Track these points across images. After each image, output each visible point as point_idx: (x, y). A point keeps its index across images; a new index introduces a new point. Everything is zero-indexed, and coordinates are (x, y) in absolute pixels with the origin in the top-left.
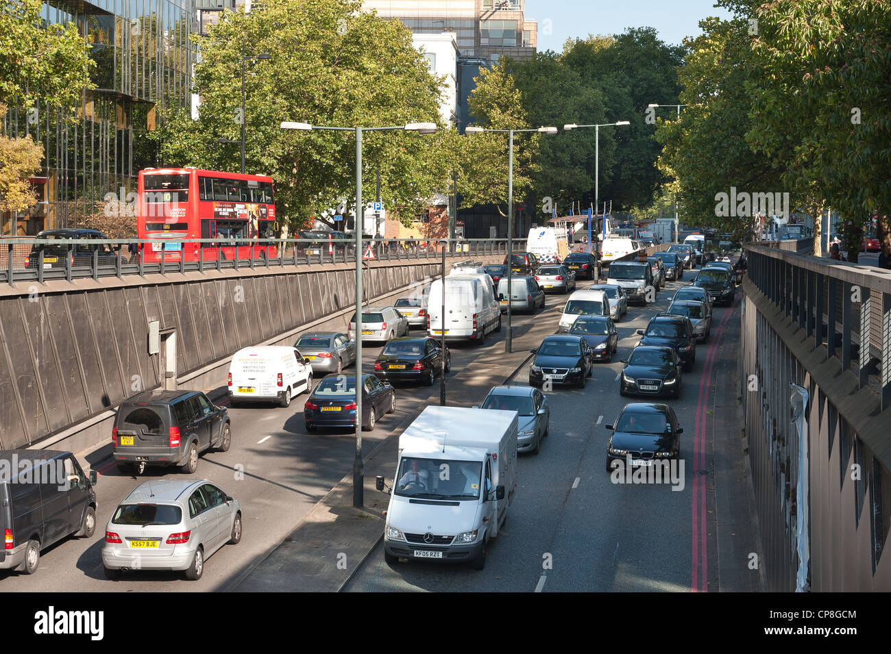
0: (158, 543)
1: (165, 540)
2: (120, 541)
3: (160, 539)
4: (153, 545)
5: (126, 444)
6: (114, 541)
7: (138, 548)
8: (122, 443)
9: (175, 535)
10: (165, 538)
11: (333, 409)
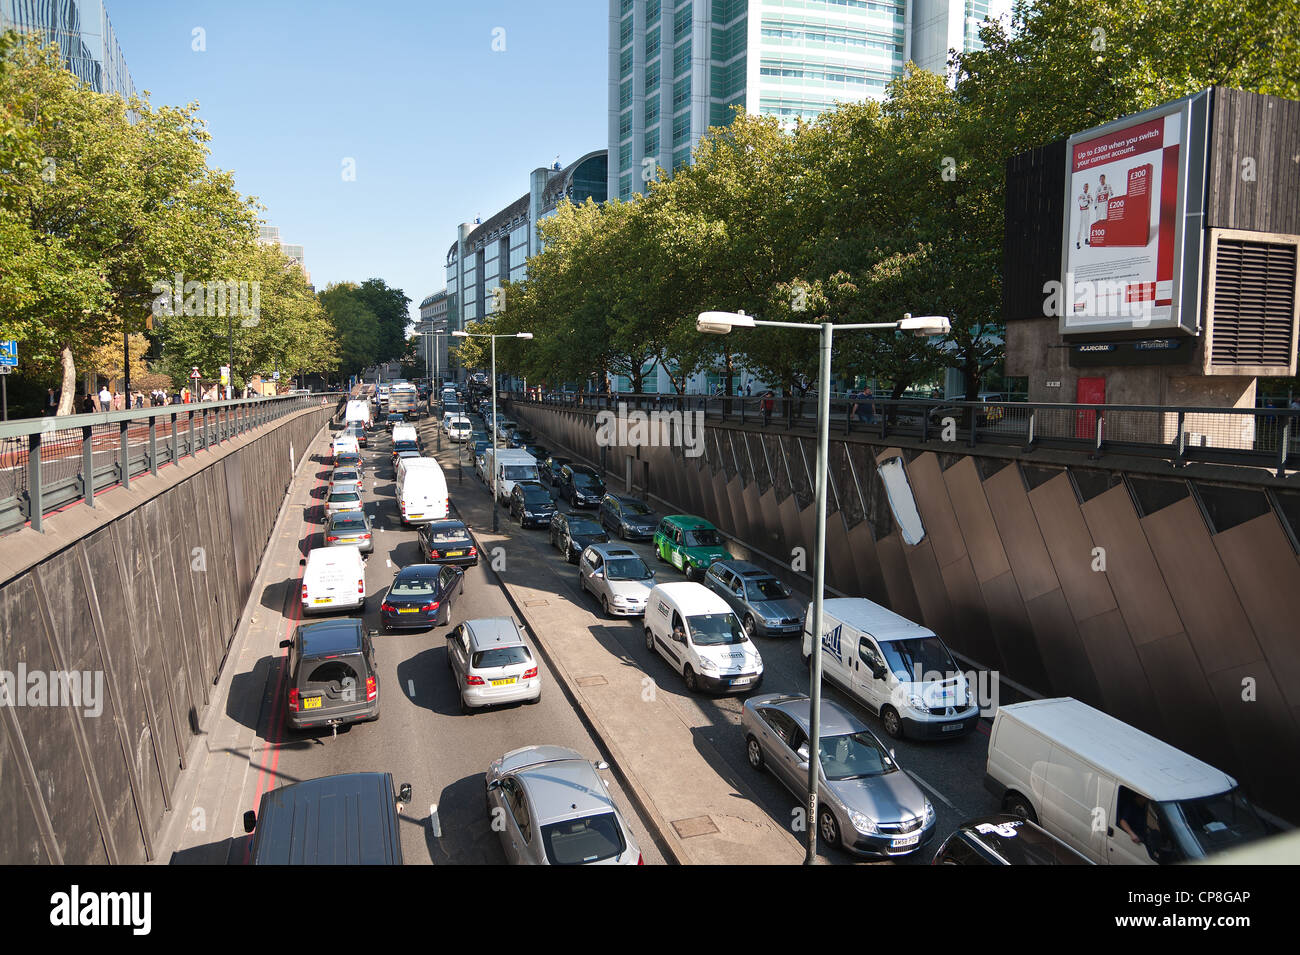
0: (516, 679)
1: (521, 676)
2: (483, 683)
3: (518, 676)
4: (512, 682)
5: (311, 706)
6: (477, 683)
7: (499, 686)
8: (306, 707)
9: (530, 671)
10: (522, 674)
11: (410, 611)
